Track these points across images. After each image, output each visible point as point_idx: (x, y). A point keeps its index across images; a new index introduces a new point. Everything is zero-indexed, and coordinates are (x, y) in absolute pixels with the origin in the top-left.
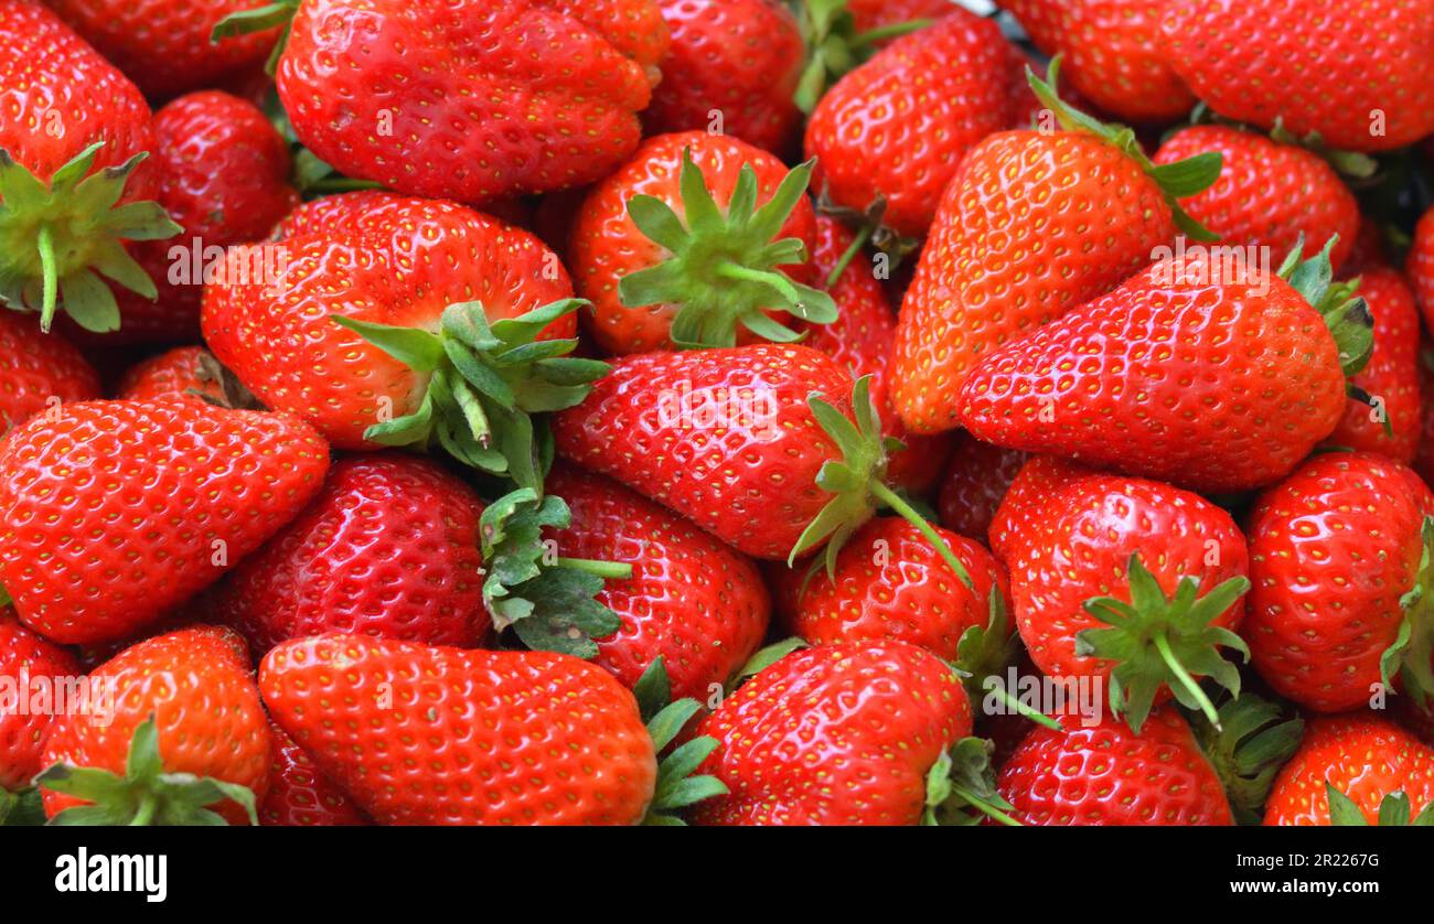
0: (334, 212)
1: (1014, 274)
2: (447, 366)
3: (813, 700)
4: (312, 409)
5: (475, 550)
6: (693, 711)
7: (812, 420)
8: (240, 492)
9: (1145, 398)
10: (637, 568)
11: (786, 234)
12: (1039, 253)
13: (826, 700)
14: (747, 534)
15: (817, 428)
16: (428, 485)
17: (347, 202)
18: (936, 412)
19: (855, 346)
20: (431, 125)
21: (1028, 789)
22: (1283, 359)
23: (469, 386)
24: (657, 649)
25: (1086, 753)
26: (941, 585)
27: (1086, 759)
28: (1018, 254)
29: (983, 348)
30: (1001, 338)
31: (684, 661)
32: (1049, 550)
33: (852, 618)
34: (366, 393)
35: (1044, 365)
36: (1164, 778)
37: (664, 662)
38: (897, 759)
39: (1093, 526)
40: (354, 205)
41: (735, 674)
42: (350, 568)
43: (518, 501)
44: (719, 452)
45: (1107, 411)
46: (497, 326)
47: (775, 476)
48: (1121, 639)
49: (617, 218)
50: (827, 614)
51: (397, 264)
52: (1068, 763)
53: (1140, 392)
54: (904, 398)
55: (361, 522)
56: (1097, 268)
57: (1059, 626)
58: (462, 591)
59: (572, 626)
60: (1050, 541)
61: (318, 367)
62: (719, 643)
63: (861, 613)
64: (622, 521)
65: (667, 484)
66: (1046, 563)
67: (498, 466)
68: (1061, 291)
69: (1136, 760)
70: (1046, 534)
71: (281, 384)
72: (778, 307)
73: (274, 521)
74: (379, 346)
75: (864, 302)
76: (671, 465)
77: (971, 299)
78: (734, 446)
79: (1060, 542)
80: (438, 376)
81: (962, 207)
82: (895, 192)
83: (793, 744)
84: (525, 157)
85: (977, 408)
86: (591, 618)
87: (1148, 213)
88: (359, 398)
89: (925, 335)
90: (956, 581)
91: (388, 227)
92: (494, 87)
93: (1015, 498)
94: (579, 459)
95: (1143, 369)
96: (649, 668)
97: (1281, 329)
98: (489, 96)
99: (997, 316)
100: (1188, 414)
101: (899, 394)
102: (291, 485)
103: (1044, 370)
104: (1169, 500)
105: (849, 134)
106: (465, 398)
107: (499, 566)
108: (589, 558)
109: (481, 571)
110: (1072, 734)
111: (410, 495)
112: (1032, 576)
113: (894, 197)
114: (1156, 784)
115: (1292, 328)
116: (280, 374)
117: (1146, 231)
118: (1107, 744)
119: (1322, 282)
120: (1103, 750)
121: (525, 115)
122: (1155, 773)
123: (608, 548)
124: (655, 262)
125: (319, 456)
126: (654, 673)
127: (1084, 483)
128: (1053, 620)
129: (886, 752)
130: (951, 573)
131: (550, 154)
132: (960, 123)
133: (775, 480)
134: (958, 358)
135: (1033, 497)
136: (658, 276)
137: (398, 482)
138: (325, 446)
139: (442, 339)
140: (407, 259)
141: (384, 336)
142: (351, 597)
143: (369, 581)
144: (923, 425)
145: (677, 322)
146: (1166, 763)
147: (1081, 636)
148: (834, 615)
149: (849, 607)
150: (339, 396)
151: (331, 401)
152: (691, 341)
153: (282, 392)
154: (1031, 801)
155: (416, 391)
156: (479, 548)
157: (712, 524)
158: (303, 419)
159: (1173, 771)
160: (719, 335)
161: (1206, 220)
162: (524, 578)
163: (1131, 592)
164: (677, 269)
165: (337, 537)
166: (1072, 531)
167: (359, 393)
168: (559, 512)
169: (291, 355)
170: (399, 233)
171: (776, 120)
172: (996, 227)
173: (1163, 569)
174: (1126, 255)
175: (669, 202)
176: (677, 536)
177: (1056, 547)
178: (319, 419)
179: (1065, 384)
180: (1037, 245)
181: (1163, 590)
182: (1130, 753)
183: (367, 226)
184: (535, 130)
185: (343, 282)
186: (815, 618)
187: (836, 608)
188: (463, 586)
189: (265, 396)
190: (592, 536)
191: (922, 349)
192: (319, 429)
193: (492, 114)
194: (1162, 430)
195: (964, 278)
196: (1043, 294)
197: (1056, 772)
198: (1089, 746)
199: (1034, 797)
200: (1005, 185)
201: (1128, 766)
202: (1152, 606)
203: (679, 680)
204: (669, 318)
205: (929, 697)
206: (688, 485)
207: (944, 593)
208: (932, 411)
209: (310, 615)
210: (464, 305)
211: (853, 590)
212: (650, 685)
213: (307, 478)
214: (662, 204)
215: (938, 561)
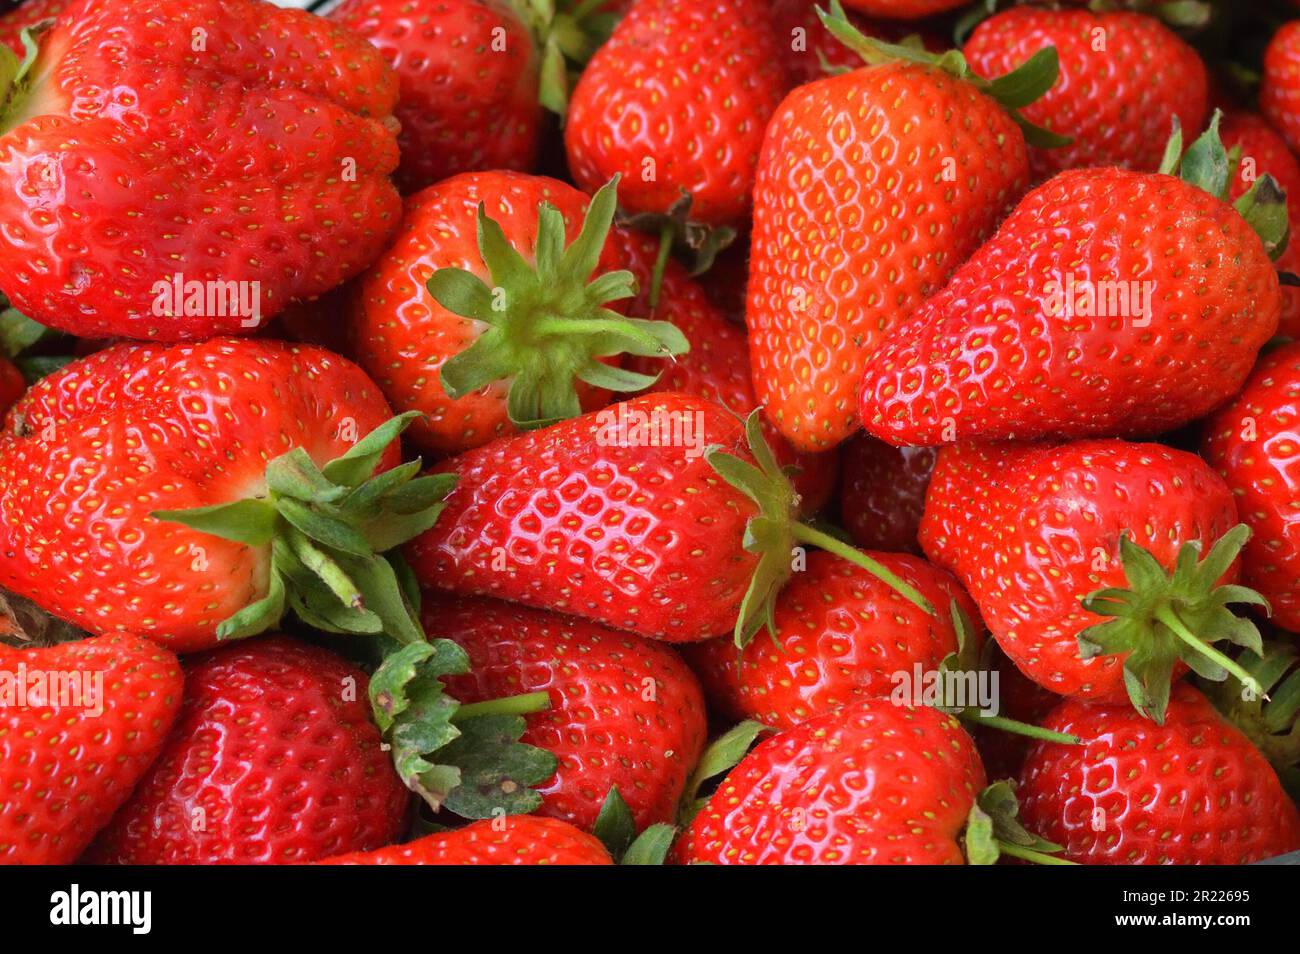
0: (87, 384)
1: (879, 248)
2: (283, 527)
3: (812, 791)
4: (147, 621)
5: (370, 725)
6: (670, 838)
7: (716, 477)
8: (103, 738)
9: (1078, 354)
10: (553, 693)
11: (603, 267)
12: (900, 216)
13: (828, 787)
14: (675, 623)
15: (722, 485)
16: (297, 668)
17: (99, 368)
18: (831, 424)
19: (704, 368)
20: (182, 258)
21: (1059, 816)
22: (1212, 270)
23: (317, 546)
24: (607, 780)
25: (1111, 761)
26: (899, 618)
27: (1115, 768)
28: (876, 225)
29: (864, 339)
30: (881, 322)
31: (638, 784)
32: (1018, 550)
33: (810, 682)
34: (206, 587)
35: (951, 347)
36: (1203, 766)
37: (619, 792)
38: (926, 831)
39: (1062, 513)
40: (107, 370)
41: (691, 778)
42: (244, 788)
43: (416, 660)
44: (624, 542)
45: (1038, 380)
46: (327, 470)
47: (695, 553)
48: (1126, 628)
49: (413, 300)
50: (776, 684)
51: (195, 431)
52: (1096, 776)
53: (1068, 350)
54: (788, 416)
55: (239, 733)
56: (966, 216)
57: (1053, 632)
58: (372, 776)
59: (505, 779)
60: (1015, 540)
61: (144, 574)
62: (671, 753)
63: (818, 674)
64: (518, 644)
65: (565, 591)
66: (1018, 565)
67: (370, 624)
68: (934, 252)
69: (1169, 754)
70: (1006, 533)
71: (101, 601)
72: (615, 352)
73: (144, 760)
74: (211, 532)
75: (694, 314)
76: (566, 568)
77: (836, 287)
78: (637, 531)
79: (1030, 539)
80: (278, 545)
81: (793, 185)
82: (697, 182)
83: (806, 847)
84: (294, 265)
85: (889, 416)
86: (524, 765)
87: (1001, 138)
88: (200, 595)
89: (793, 341)
90: (915, 609)
91: (166, 388)
92: (237, 195)
93: (943, 496)
94: (450, 587)
95: (1066, 323)
96: (606, 803)
97: (1200, 238)
98: (236, 207)
99: (871, 299)
100: (1126, 359)
101: (780, 413)
102: (155, 716)
103: (953, 354)
104: (1134, 462)
105: (627, 132)
106: (315, 560)
107: (403, 735)
108: (493, 697)
109: (385, 747)
110: (1088, 744)
111: (283, 684)
112: (1004, 583)
113: (698, 188)
114: (1198, 773)
115: (1210, 233)
116: (96, 591)
117: (1005, 158)
118: (1132, 744)
119: (1219, 168)
120: (1130, 752)
121: (280, 217)
122: (1193, 761)
123: (512, 680)
124: (469, 339)
125: (172, 673)
126: (612, 807)
127: (1027, 463)
128: (1043, 627)
129: (914, 826)
130: (904, 601)
131: (319, 253)
132: (745, 84)
133: (696, 556)
134: (841, 357)
135: (967, 489)
136: (476, 354)
137: (266, 673)
138: (174, 660)
139: (271, 501)
140: (205, 422)
141: (212, 518)
142: (255, 819)
143: (270, 797)
144: (818, 442)
145: (511, 400)
146: (1200, 747)
147: (1083, 637)
148: (785, 683)
149: (801, 670)
150: (177, 598)
151: (168, 606)
152: (532, 419)
153: (103, 611)
154: (1066, 831)
155: (260, 568)
156: (372, 720)
157: (630, 623)
158: (137, 634)
159: (1211, 752)
160: (560, 401)
161: (1048, 122)
162: (441, 743)
163: (1127, 575)
164: (498, 340)
165: (218, 757)
166: (1039, 524)
167: (199, 590)
168: (454, 655)
169: (107, 567)
170: (183, 395)
171: (523, 129)
172: (842, 201)
173: (1152, 539)
174: (990, 192)
175: (467, 267)
176: (586, 644)
177: (1027, 545)
178: (159, 631)
179: (983, 363)
180: (894, 210)
181: (1161, 563)
182: (1160, 747)
183: (136, 392)
184: (297, 231)
185: (142, 469)
186: (763, 691)
187: (787, 674)
188: (371, 769)
189: (82, 619)
190: (490, 671)
191: (795, 358)
192: (161, 642)
193: (245, 227)
194: (1103, 384)
195: (820, 266)
196: (915, 261)
197: (1084, 792)
198: (1111, 753)
199: (1070, 826)
200: (839, 152)
201: (1162, 762)
202: (1153, 583)
203: (640, 807)
204: (501, 397)
205: (940, 753)
206: (593, 584)
207: (904, 626)
208: (826, 423)
209: (213, 853)
210: (286, 456)
211: (800, 650)
212: (612, 821)
213: (168, 702)
214: (460, 271)
215: (887, 591)
